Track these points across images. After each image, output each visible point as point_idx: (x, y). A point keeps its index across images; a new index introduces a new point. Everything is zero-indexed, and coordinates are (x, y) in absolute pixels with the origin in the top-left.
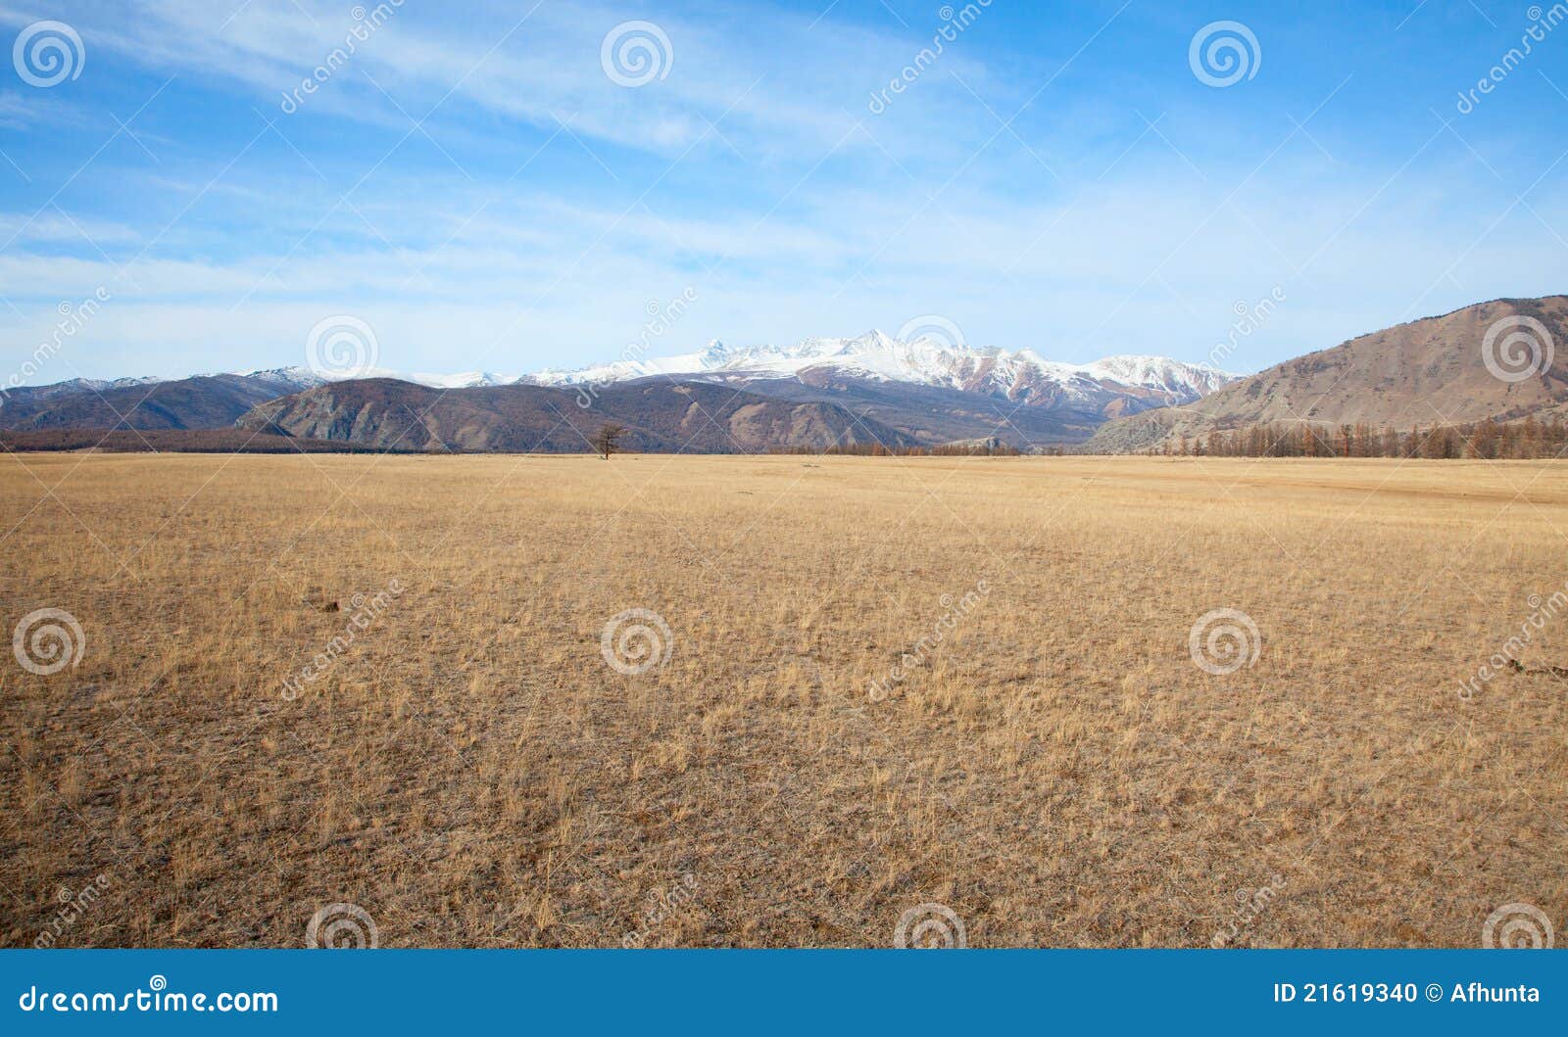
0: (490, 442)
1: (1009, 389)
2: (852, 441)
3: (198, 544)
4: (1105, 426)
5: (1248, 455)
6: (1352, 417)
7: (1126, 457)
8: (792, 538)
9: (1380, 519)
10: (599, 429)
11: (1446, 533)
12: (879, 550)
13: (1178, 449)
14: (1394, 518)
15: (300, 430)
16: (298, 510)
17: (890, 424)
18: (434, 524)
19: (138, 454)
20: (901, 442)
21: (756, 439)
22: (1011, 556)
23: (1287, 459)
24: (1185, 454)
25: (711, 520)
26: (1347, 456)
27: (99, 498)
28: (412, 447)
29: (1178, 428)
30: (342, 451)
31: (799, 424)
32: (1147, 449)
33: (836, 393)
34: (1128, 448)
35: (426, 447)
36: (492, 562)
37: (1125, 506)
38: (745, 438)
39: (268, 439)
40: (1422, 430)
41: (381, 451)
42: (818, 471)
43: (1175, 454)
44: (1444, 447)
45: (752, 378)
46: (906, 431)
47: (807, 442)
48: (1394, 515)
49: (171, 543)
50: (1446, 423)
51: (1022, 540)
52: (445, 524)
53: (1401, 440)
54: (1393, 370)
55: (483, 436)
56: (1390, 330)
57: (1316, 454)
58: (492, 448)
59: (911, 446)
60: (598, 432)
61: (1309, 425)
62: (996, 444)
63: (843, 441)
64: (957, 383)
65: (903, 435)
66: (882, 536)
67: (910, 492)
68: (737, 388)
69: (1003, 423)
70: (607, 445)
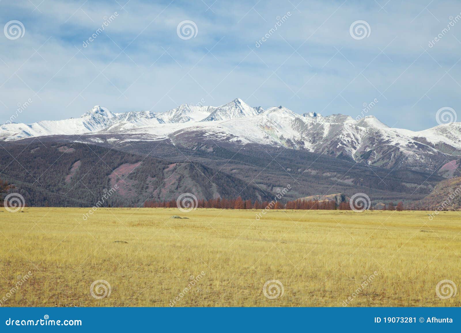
1: (354, 151)
2: (216, 196)
4: (441, 185)
8: (161, 283)
17: (251, 181)
20: (260, 198)
21: (133, 194)
25: (88, 268)
31: (171, 181)
33: (202, 154)
38: (123, 193)
42: (187, 222)
45: (129, 140)
46: (264, 187)
62: (343, 198)
63: (208, 195)
64: (308, 145)
65: (260, 191)
66: (241, 282)
67: (267, 241)
68: (117, 148)
69: (349, 181)
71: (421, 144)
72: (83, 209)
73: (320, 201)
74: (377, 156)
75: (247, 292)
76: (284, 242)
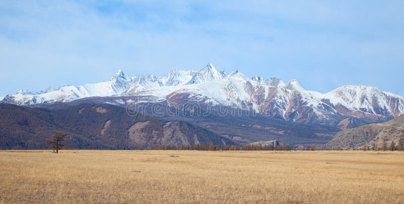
1: (284, 112)
2: (197, 142)
4: (339, 134)
7: (351, 151)
10: (53, 136)
13: (381, 147)
17: (218, 133)
20: (225, 143)
21: (144, 141)
24: (385, 150)
25: (116, 187)
29: (381, 135)
31: (168, 133)
32: (363, 147)
34: (352, 146)
37: (350, 179)
38: (137, 140)
42: (178, 159)
43: (380, 149)
46: (227, 136)
47: (172, 142)
51: (290, 197)
59: (230, 145)
60: (52, 138)
62: (278, 143)
63: (192, 142)
64: (255, 107)
65: (225, 139)
67: (229, 170)
69: (281, 132)
70: (57, 145)
71: (326, 105)
72: (112, 151)
73: (263, 145)
74: (299, 116)
76: (240, 171)
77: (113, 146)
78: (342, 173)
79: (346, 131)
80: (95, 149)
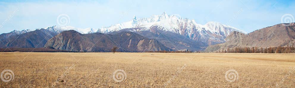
0: (92, 50)
3: (37, 69)
4: (208, 47)
5: (235, 53)
6: (254, 45)
7: (212, 53)
8: (149, 68)
9: (260, 64)
10: (113, 48)
11: (272, 67)
12: (165, 71)
13: (222, 51)
14: (262, 65)
15: (56, 48)
16: (56, 63)
17: (167, 47)
18: (81, 66)
19: (26, 52)
20: (169, 50)
21: (142, 50)
22: (190, 71)
23: (242, 53)
24: (223, 52)
25: (134, 65)
26: (253, 53)
27: (19, 61)
28: (77, 51)
29: (222, 47)
30: (64, 52)
31: (150, 46)
32: (216, 52)
33: (157, 36)
34: (212, 51)
35: (80, 51)
36: (92, 73)
37: (211, 62)
38: (140, 49)
39: (50, 50)
40: (267, 48)
41: (72, 52)
42: (154, 55)
43: (221, 52)
44: (271, 51)
45: (141, 30)
46: (170, 48)
47: (152, 50)
48: (262, 64)
49: (32, 69)
50: (272, 47)
51: (192, 69)
52: (84, 66)
53: (264, 50)
54: (262, 37)
55: (91, 49)
56: (261, 29)
57: (248, 52)
58: (93, 51)
59: (171, 51)
60: (112, 49)
61: (246, 47)
62: (187, 50)
63: (159, 50)
64: (180, 32)
65: (170, 49)
66: (166, 68)
67: (171, 59)
68: (139, 33)
69: (189, 47)
70: (114, 51)
71: (204, 31)
72: (132, 53)
73: (183, 51)
74: (195, 36)
75: (167, 70)
76: (175, 60)
77: (132, 51)
78: (209, 60)
79: (210, 46)
80: (126, 52)
